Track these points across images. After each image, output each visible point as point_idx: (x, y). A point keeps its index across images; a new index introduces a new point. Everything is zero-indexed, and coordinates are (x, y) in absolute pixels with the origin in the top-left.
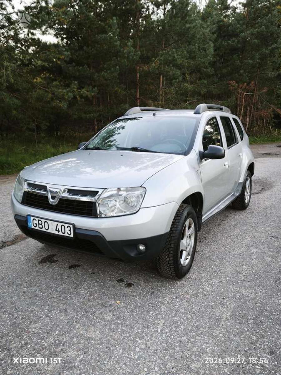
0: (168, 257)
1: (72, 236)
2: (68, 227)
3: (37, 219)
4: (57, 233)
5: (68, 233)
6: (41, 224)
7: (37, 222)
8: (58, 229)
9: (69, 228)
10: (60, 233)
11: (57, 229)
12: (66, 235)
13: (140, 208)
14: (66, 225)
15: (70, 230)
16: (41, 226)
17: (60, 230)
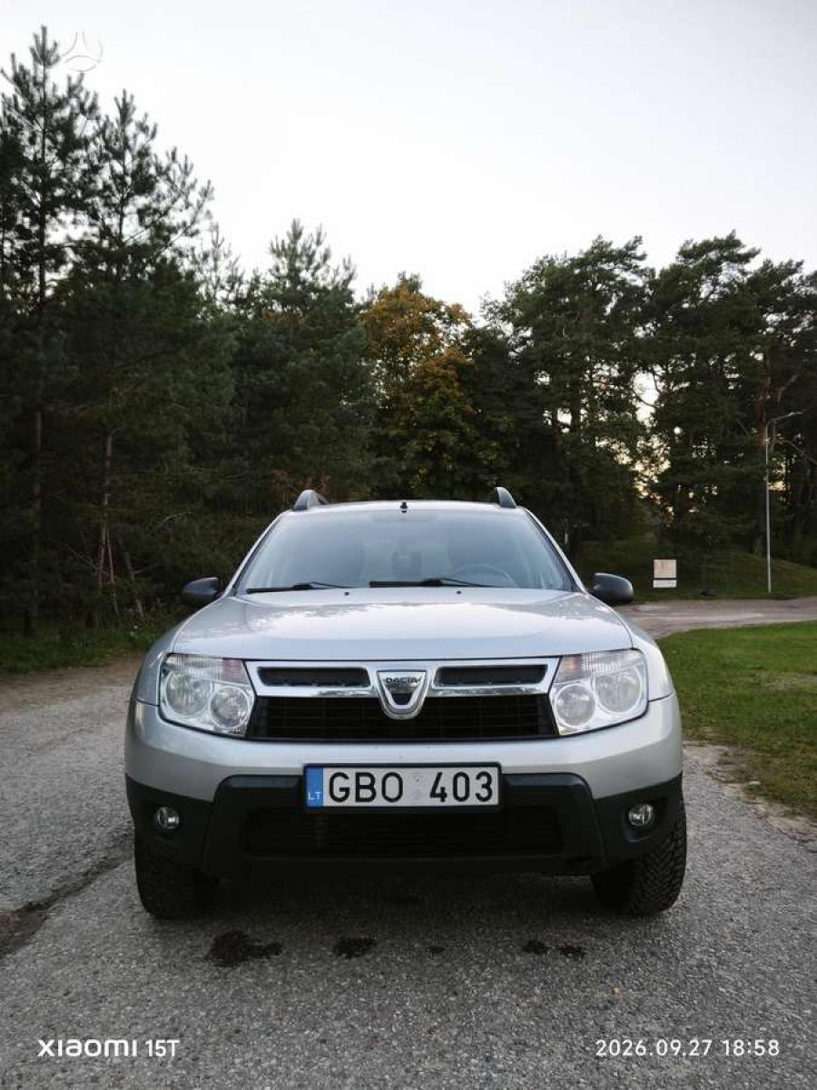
0: (673, 840)
1: (494, 801)
2: (478, 777)
3: (351, 773)
4: (437, 802)
5: (478, 794)
6: (371, 787)
7: (351, 784)
8: (443, 789)
9: (484, 780)
10: (450, 801)
11: (438, 791)
12: (472, 801)
13: (649, 702)
14: (473, 773)
15: (487, 786)
16: (365, 793)
17: (449, 791)
